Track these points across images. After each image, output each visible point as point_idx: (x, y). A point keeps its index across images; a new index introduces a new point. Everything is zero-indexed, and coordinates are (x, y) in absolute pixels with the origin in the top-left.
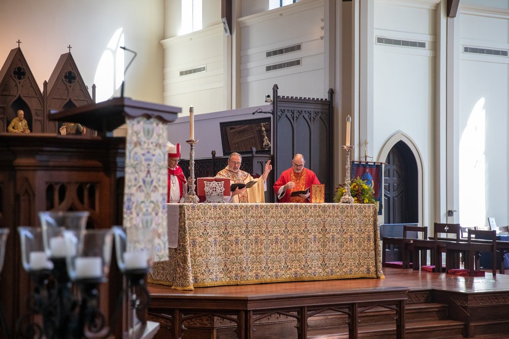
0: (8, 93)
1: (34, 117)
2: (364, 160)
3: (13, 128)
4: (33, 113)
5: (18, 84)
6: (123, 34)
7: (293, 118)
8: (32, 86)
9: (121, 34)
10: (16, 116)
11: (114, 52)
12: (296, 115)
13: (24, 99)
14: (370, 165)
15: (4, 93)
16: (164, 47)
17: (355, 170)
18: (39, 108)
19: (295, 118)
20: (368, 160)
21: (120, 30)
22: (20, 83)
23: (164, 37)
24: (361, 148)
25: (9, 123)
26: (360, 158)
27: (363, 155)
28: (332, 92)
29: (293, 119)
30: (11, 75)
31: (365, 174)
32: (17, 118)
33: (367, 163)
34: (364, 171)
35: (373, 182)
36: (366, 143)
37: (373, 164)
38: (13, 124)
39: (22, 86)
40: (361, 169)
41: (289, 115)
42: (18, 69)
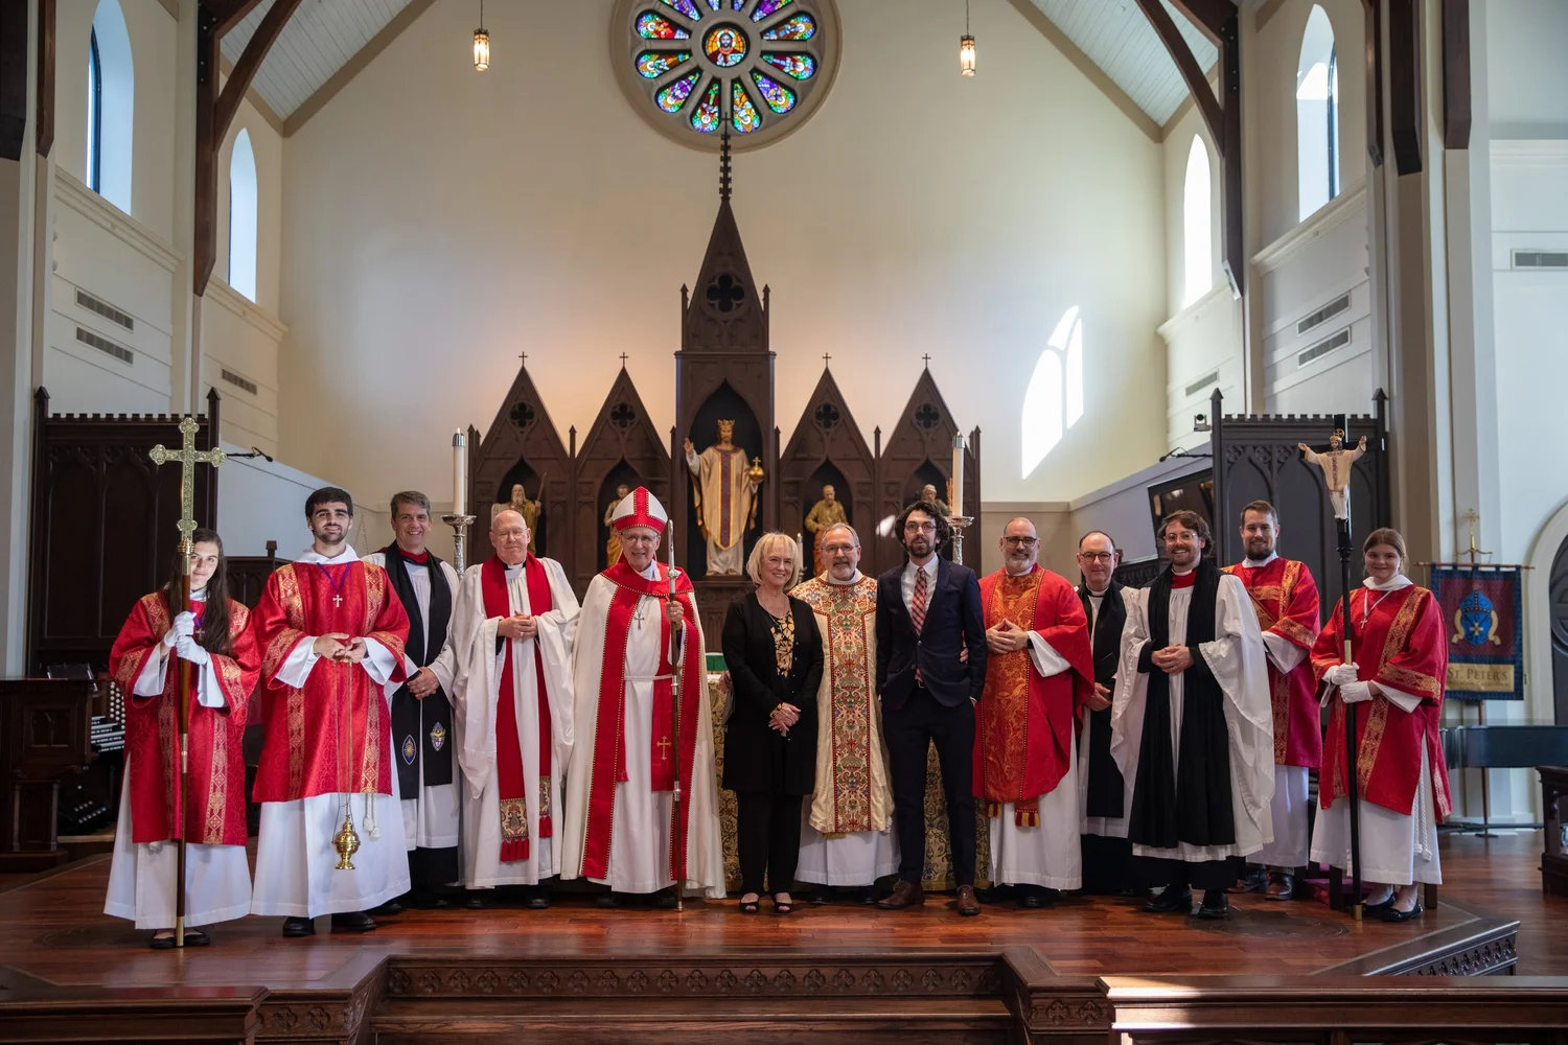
0: (805, 455)
1: (856, 498)
2: (1469, 561)
3: (816, 520)
4: (854, 489)
5: (825, 435)
6: (1080, 320)
7: (1270, 464)
8: (851, 439)
9: (1074, 324)
10: (821, 497)
11: (1063, 355)
12: (1276, 456)
13: (836, 463)
14: (1484, 573)
15: (799, 455)
16: (1167, 342)
17: (1439, 586)
18: (865, 480)
19: (1275, 465)
20: (1483, 560)
21: (1072, 312)
22: (828, 433)
23: (1165, 318)
24: (1461, 532)
25: (807, 512)
26: (1456, 553)
27: (1464, 547)
28: (1380, 398)
29: (1270, 468)
30: (811, 422)
31: (1471, 597)
32: (823, 502)
33: (1476, 567)
34: (1468, 589)
35: (1494, 615)
36: (1473, 517)
37: (1493, 569)
38: (814, 512)
39: (833, 440)
40: (1458, 583)
41: (1259, 458)
42: (824, 409)
